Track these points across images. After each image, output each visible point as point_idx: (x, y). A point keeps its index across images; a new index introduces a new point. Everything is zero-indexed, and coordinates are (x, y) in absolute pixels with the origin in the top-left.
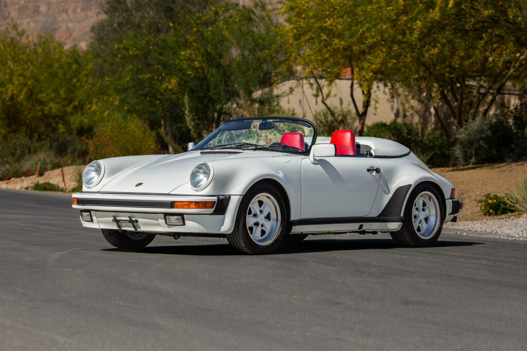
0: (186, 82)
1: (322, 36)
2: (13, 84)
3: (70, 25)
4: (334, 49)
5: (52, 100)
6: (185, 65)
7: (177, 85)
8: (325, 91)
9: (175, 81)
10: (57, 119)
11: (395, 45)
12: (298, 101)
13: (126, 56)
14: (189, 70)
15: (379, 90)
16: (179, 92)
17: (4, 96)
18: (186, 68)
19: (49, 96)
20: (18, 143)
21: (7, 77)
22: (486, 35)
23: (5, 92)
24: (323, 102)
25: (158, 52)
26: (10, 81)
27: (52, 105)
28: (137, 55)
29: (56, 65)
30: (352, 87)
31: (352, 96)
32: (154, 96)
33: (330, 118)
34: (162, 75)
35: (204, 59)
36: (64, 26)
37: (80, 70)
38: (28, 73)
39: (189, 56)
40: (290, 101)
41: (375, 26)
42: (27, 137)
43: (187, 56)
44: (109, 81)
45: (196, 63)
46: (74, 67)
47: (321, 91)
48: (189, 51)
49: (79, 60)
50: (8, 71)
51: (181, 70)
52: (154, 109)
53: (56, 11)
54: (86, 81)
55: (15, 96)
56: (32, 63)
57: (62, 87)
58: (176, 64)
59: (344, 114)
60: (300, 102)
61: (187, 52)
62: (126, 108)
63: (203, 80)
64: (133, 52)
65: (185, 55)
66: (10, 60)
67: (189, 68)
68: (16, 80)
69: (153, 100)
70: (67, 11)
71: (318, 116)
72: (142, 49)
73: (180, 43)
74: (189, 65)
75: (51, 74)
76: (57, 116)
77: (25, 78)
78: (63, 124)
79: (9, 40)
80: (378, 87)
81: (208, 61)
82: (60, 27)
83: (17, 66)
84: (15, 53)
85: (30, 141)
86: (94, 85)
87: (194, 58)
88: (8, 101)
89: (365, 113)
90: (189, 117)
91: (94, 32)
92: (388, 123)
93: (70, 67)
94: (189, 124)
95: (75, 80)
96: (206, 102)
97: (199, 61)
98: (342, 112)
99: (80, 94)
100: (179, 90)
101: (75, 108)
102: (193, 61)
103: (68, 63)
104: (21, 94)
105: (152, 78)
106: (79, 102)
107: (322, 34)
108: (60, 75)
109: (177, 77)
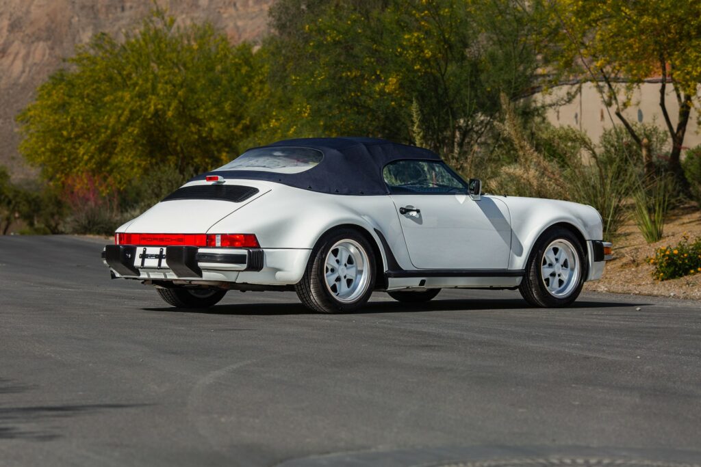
0: (412, 82)
2: (158, 95)
3: (240, 23)
5: (212, 117)
6: (410, 55)
7: (397, 86)
8: (621, 97)
9: (395, 80)
10: (220, 145)
12: (573, 115)
13: (323, 43)
14: (418, 64)
16: (402, 97)
17: (144, 112)
18: (413, 60)
19: (208, 112)
20: (164, 179)
21: (149, 85)
23: (147, 107)
24: (618, 114)
25: (371, 38)
26: (154, 90)
27: (213, 125)
28: (338, 42)
29: (219, 68)
30: (663, 91)
31: (662, 104)
33: (627, 139)
34: (375, 73)
35: (440, 47)
36: (231, 25)
37: (253, 74)
38: (179, 79)
39: (416, 41)
42: (177, 171)
43: (412, 41)
44: (295, 80)
45: (427, 52)
46: (244, 70)
47: (615, 99)
48: (416, 34)
49: (251, 60)
50: (151, 76)
51: (405, 63)
53: (221, 5)
54: (261, 90)
55: (160, 113)
56: (184, 65)
57: (227, 100)
58: (398, 54)
59: (648, 133)
60: (576, 116)
61: (413, 36)
62: (322, 123)
63: (439, 79)
64: (331, 38)
65: (409, 40)
66: (153, 61)
67: (417, 61)
68: (162, 89)
70: (235, 5)
72: (346, 33)
73: (402, 24)
74: (417, 56)
75: (211, 81)
76: (221, 140)
77: (174, 86)
78: (228, 152)
79: (152, 33)
81: (446, 50)
82: (226, 26)
83: (163, 69)
84: (161, 51)
85: (182, 177)
86: (271, 95)
87: (424, 44)
88: (150, 119)
90: (418, 134)
91: (274, 17)
93: (238, 70)
95: (245, 89)
97: (431, 49)
98: (644, 130)
99: (252, 109)
100: (402, 94)
101: (246, 129)
102: (422, 49)
103: (235, 64)
104: (169, 110)
105: (361, 77)
106: (251, 121)
108: (224, 82)
109: (398, 74)
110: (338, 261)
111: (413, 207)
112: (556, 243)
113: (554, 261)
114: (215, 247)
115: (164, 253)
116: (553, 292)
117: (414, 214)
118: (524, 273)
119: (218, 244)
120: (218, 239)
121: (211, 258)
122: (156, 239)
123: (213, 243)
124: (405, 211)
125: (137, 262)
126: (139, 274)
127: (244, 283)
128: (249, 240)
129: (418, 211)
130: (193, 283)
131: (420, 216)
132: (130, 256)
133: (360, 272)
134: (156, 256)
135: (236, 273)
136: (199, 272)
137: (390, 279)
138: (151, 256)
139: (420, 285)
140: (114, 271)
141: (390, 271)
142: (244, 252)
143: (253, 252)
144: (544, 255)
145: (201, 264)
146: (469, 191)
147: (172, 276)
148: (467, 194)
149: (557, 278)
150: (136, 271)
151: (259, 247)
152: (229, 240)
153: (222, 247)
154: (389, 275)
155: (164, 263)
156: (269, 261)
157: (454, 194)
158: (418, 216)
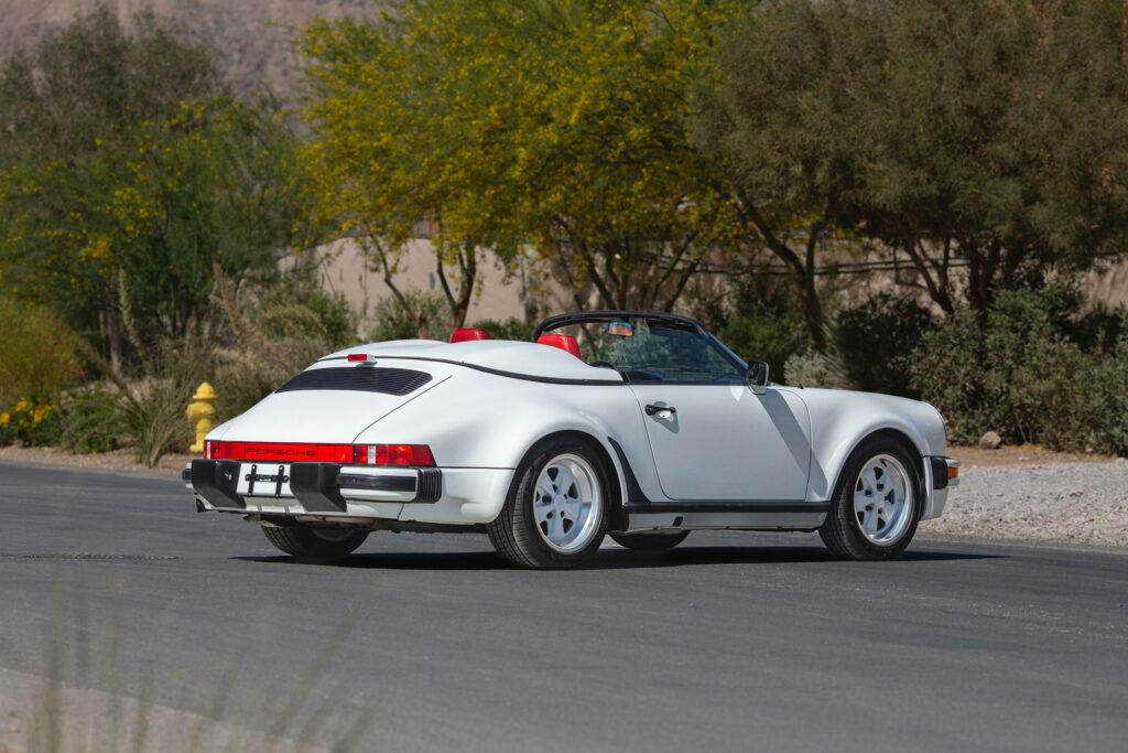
0: (125, 244)
1: (371, 165)
4: (393, 189)
6: (122, 214)
7: (107, 250)
8: (390, 260)
9: (104, 244)
11: (490, 187)
13: (16, 194)
14: (131, 224)
15: (485, 261)
16: (112, 263)
18: (126, 219)
22: (647, 171)
24: (389, 282)
25: (75, 189)
28: (38, 194)
31: (440, 272)
32: (65, 270)
34: (81, 232)
35: (159, 204)
39: (129, 198)
40: (344, 276)
41: (453, 153)
43: (125, 199)
45: (142, 210)
47: (384, 260)
48: (129, 190)
51: (116, 223)
52: (68, 293)
58: (107, 212)
61: (125, 191)
62: (15, 290)
63: (157, 241)
64: (29, 188)
65: (121, 198)
67: (130, 220)
69: (65, 277)
71: (385, 306)
72: (47, 183)
73: (114, 175)
74: (130, 215)
80: (483, 256)
81: (166, 208)
87: (139, 202)
89: (465, 303)
90: (126, 308)
92: (502, 324)
94: (126, 322)
96: (162, 281)
97: (148, 208)
98: (429, 300)
100: (111, 260)
102: (136, 207)
105: (65, 237)
107: (372, 162)
109: (109, 236)
110: (555, 488)
111: (665, 404)
112: (875, 461)
113: (874, 489)
114: (366, 464)
115: (287, 472)
116: (871, 536)
117: (667, 415)
118: (829, 508)
119: (372, 460)
120: (372, 452)
121: (362, 482)
122: (273, 451)
123: (364, 458)
124: (653, 410)
125: (242, 487)
126: (244, 506)
127: (410, 521)
128: (418, 455)
129: (673, 411)
130: (327, 519)
131: (676, 418)
132: (230, 476)
133: (588, 505)
134: (273, 478)
135: (399, 506)
136: (341, 503)
137: (631, 516)
138: (265, 478)
139: (674, 525)
140: (204, 501)
141: (631, 504)
142: (412, 473)
143: (426, 473)
144: (860, 475)
145: (344, 492)
146: (747, 380)
147: (297, 509)
148: (745, 384)
149: (875, 515)
150: (240, 500)
151: (434, 465)
152: (388, 454)
153: (378, 464)
154: (629, 510)
155: (286, 489)
156: (449, 487)
157: (727, 384)
158: (672, 419)
